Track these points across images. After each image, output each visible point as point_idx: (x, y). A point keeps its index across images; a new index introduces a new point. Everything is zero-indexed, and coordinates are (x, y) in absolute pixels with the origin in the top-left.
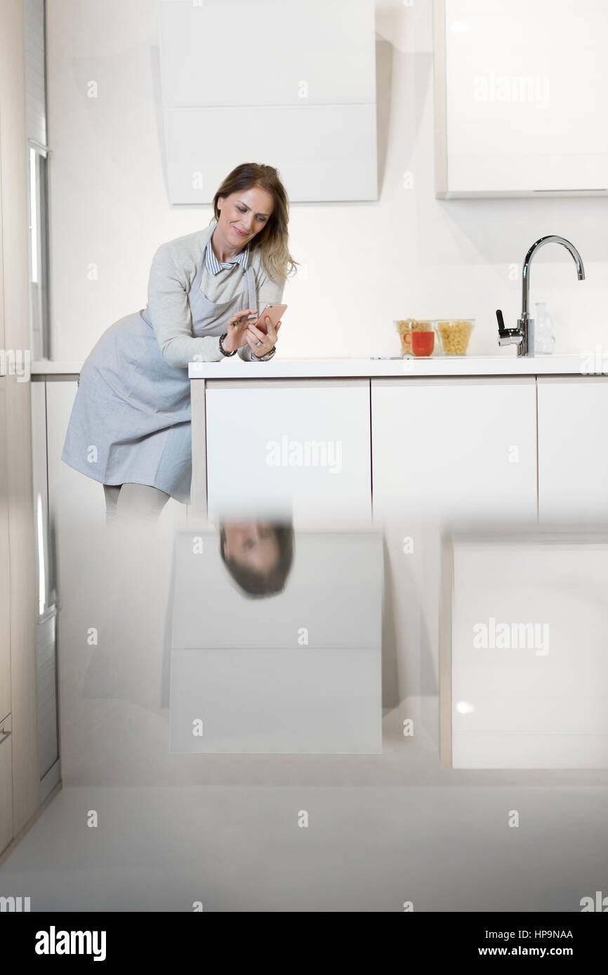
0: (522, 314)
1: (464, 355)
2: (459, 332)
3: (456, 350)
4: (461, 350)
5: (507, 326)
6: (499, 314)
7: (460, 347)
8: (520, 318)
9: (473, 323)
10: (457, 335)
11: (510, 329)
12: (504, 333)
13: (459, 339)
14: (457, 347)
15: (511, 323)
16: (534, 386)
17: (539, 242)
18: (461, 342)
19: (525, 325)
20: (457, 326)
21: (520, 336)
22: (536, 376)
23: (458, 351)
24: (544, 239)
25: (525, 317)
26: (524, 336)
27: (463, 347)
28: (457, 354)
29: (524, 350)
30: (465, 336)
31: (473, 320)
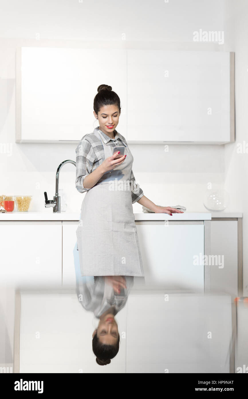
0: (56, 194)
1: (27, 212)
2: (25, 201)
3: (24, 209)
4: (26, 209)
5: (49, 199)
6: (45, 194)
7: (26, 208)
8: (55, 196)
9: (31, 198)
10: (24, 202)
11: (50, 201)
12: (47, 202)
13: (25, 205)
14: (24, 208)
15: (50, 198)
16: (61, 226)
17: (63, 163)
18: (26, 206)
19: (56, 199)
20: (24, 199)
21: (55, 203)
22: (62, 221)
23: (25, 210)
24: (65, 161)
25: (57, 195)
26: (56, 204)
27: (27, 208)
28: (24, 211)
29: (56, 210)
30: (28, 203)
31: (32, 196)
